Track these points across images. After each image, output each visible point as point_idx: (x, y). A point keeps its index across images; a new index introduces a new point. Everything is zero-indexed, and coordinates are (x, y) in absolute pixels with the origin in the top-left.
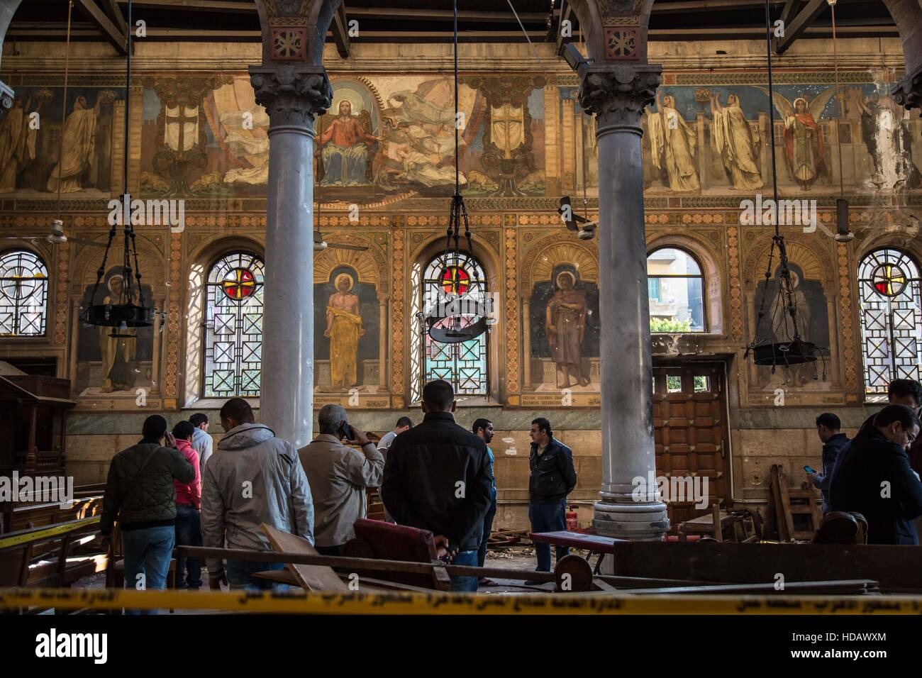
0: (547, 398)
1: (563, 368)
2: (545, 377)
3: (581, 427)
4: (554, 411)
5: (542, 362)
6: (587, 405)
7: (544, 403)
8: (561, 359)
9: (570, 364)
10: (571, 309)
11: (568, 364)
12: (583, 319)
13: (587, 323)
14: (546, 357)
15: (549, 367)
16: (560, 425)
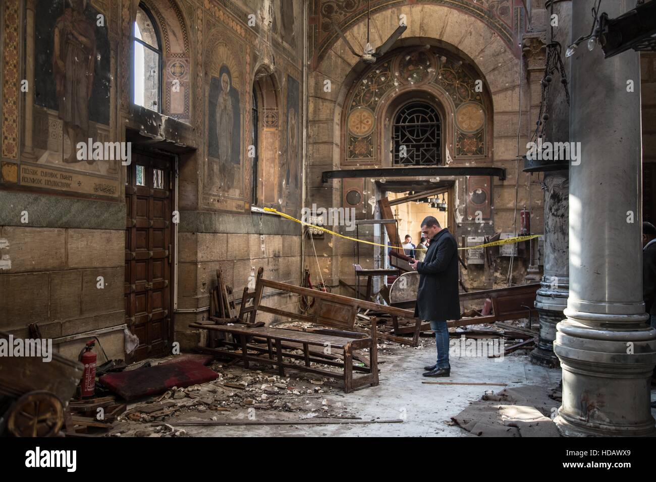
0: (52, 175)
1: (70, 130)
2: (51, 140)
3: (86, 225)
4: (59, 198)
5: (47, 114)
6: (92, 192)
7: (48, 182)
8: (69, 118)
9: (78, 127)
10: (81, 43)
11: (75, 127)
12: (92, 65)
13: (95, 71)
14: (51, 108)
15: (55, 127)
16: (64, 219)
